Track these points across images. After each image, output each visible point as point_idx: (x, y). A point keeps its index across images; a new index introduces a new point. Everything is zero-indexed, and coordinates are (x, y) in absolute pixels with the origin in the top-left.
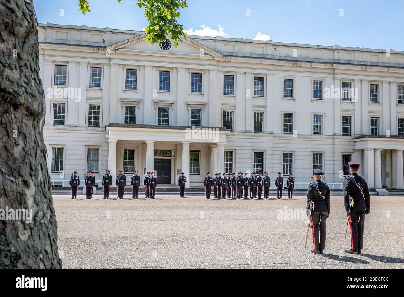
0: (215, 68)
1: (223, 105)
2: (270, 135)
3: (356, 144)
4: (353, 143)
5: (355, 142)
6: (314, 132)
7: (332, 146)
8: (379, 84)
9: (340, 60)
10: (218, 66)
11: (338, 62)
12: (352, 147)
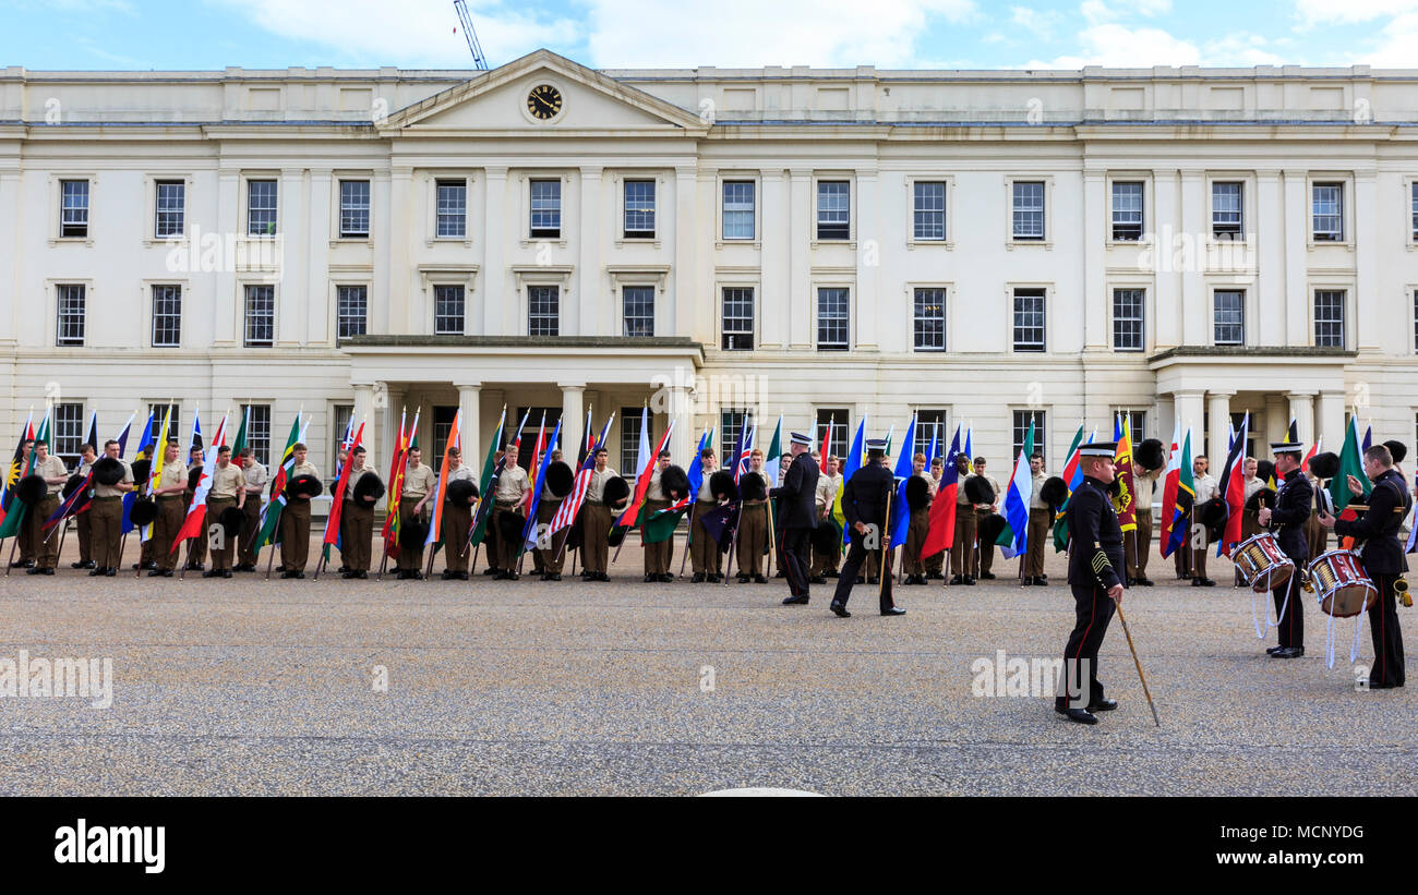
0: (692, 162)
1: (720, 270)
2: (869, 356)
3: (1161, 376)
4: (1150, 376)
5: (1156, 371)
6: (1017, 343)
7: (1078, 387)
8: (1242, 179)
9: (1102, 111)
10: (699, 157)
11: (1097, 117)
12: (1146, 388)
